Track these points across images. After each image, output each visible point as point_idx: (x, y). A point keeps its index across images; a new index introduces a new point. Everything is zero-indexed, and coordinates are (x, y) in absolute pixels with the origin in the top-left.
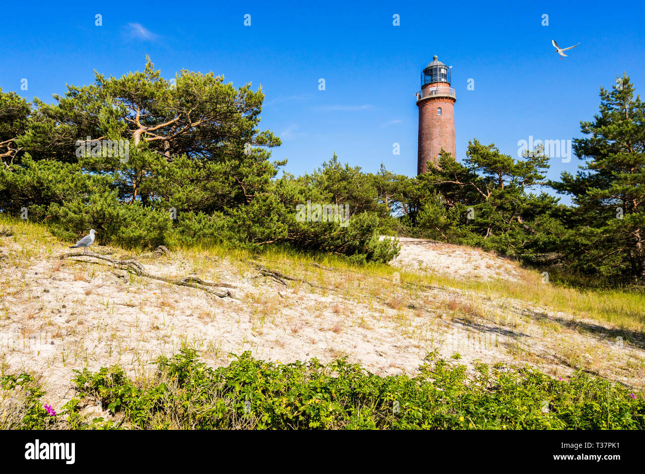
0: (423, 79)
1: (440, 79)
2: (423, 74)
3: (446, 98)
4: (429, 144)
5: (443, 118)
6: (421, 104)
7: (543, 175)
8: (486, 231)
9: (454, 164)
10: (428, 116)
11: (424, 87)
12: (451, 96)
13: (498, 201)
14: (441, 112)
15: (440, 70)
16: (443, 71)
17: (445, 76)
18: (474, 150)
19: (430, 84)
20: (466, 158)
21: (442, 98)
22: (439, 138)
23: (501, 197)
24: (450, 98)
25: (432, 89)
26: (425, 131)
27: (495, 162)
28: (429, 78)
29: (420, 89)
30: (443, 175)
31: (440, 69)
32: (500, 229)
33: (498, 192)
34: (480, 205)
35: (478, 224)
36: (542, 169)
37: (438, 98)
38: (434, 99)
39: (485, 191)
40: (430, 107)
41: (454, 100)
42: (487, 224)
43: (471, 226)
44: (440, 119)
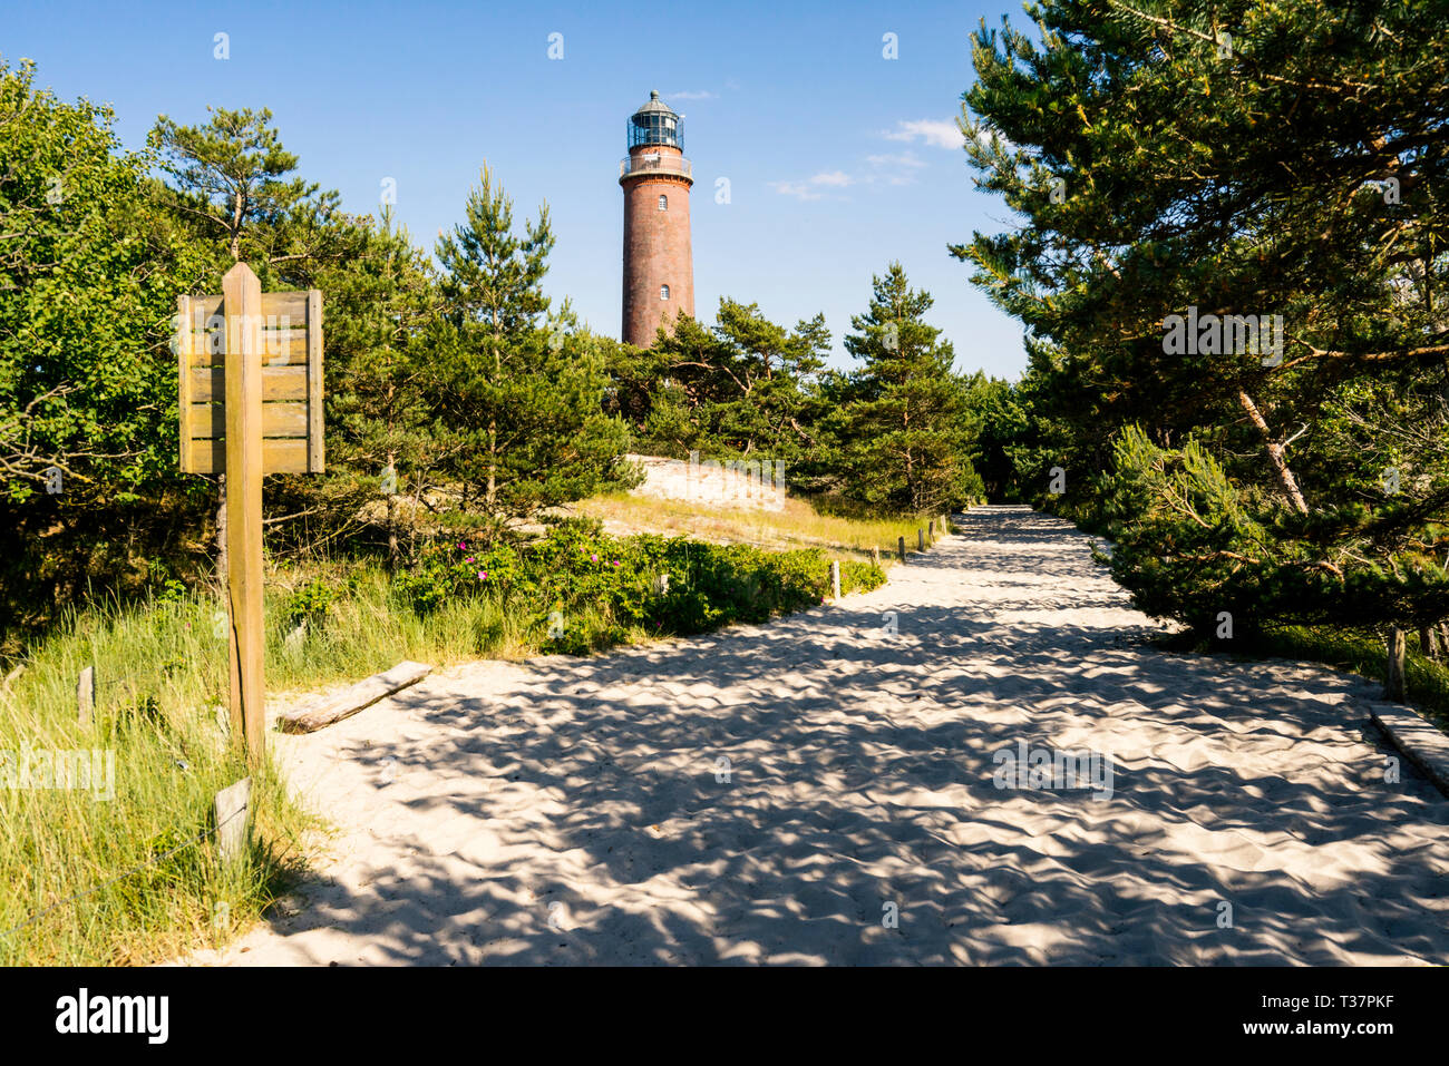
0: (632, 134)
1: (664, 139)
2: (632, 125)
3: (676, 177)
4: (644, 265)
5: (669, 215)
6: (630, 184)
7: (823, 360)
8: (746, 443)
9: (699, 336)
10: (642, 210)
11: (634, 151)
12: (685, 175)
13: (763, 399)
14: (666, 205)
15: (664, 122)
16: (669, 124)
17: (672, 133)
18: (728, 316)
19: (645, 146)
20: (716, 324)
21: (668, 177)
22: (664, 255)
23: (766, 392)
24: (682, 179)
25: (649, 156)
26: (637, 239)
27: (759, 339)
28: (643, 132)
29: (627, 155)
30: (682, 350)
31: (664, 118)
32: (766, 441)
33: (762, 384)
34: (737, 403)
35: (735, 433)
36: (823, 351)
37: (661, 176)
38: (652, 177)
39: (745, 383)
40: (647, 191)
41: (690, 183)
42: (747, 434)
43: (725, 437)
44: (663, 220)
